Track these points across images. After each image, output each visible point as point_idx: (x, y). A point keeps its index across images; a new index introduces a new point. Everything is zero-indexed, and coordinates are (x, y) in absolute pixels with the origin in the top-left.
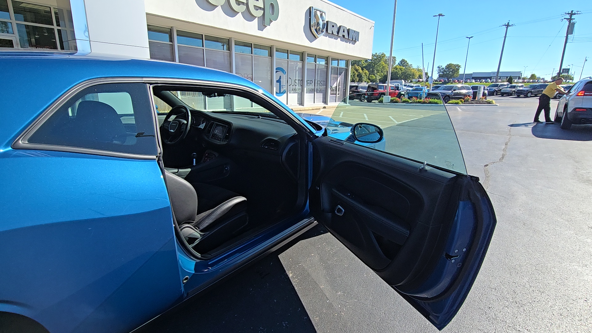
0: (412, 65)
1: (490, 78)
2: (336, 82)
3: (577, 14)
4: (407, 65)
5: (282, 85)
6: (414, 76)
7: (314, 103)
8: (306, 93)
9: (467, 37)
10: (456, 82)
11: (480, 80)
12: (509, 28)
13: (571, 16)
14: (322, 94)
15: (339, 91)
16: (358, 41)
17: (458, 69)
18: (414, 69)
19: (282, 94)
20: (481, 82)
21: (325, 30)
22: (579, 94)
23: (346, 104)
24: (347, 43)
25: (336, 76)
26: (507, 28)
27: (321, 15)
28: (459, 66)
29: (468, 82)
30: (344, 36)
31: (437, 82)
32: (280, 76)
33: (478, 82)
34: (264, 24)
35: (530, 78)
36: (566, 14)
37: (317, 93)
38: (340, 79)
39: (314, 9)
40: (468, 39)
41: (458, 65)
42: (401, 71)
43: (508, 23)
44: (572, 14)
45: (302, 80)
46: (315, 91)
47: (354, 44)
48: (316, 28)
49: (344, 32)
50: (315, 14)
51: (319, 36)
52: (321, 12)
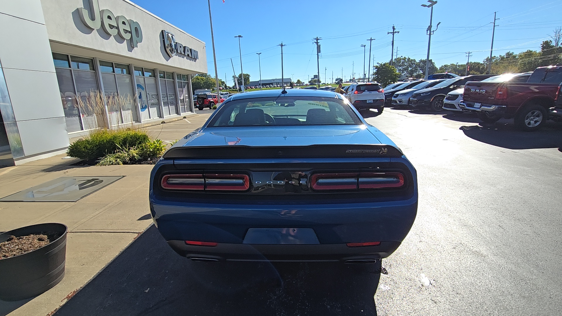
0: (210, 75)
1: (272, 84)
2: (182, 95)
3: (320, 39)
4: (206, 76)
5: (143, 101)
6: (214, 84)
7: (170, 115)
8: (164, 106)
9: (257, 54)
10: (249, 89)
11: (265, 86)
12: (283, 47)
13: (317, 41)
14: (174, 106)
15: (186, 102)
16: (198, 58)
17: (249, 78)
18: (212, 79)
19: (145, 109)
20: (267, 87)
21: (176, 51)
22: (356, 93)
23: (193, 113)
24: (191, 60)
25: (181, 89)
26: (282, 47)
27: (172, 37)
28: (249, 76)
29: (257, 88)
30: (188, 55)
31: (234, 89)
32: (140, 93)
33: (265, 87)
34: (132, 46)
35: (297, 82)
36: (314, 39)
37: (170, 105)
38: (185, 90)
39: (167, 33)
40: (258, 55)
41: (248, 74)
42: (203, 81)
43: (282, 44)
45: (157, 95)
46: (168, 104)
47: (195, 62)
48: (170, 49)
49: (188, 51)
50: (167, 36)
51: (173, 55)
52: (171, 35)
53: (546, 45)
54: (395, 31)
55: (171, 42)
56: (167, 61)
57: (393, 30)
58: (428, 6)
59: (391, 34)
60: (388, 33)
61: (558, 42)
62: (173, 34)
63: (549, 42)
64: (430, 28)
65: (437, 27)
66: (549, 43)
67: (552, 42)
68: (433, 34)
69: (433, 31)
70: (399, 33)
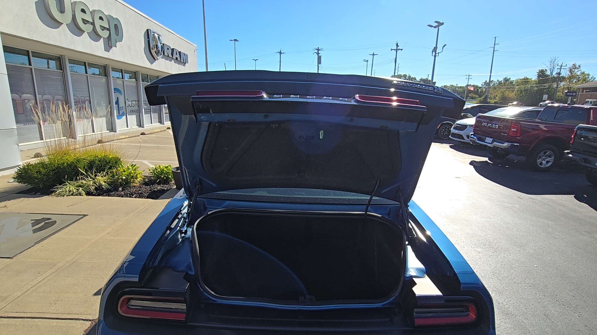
3: (321, 50)
5: (120, 107)
7: (152, 124)
8: (145, 114)
12: (282, 55)
13: (318, 51)
14: (157, 114)
16: (188, 63)
19: (122, 117)
24: (179, 64)
26: (280, 55)
30: (177, 59)
32: (118, 98)
34: (110, 45)
36: (315, 49)
37: (153, 113)
39: (153, 32)
40: (255, 61)
43: (281, 51)
44: (318, 50)
45: (138, 101)
46: (151, 111)
47: (184, 66)
48: (155, 50)
49: (177, 54)
50: (153, 36)
51: (158, 58)
52: (157, 35)
53: (542, 74)
54: (398, 48)
55: (158, 42)
56: (152, 64)
57: (396, 46)
58: (435, 27)
59: (394, 50)
60: (392, 50)
61: (552, 72)
62: (160, 34)
63: (544, 70)
64: (435, 49)
65: (443, 49)
66: (545, 72)
67: (547, 71)
68: (438, 56)
69: (439, 53)
70: (402, 50)
